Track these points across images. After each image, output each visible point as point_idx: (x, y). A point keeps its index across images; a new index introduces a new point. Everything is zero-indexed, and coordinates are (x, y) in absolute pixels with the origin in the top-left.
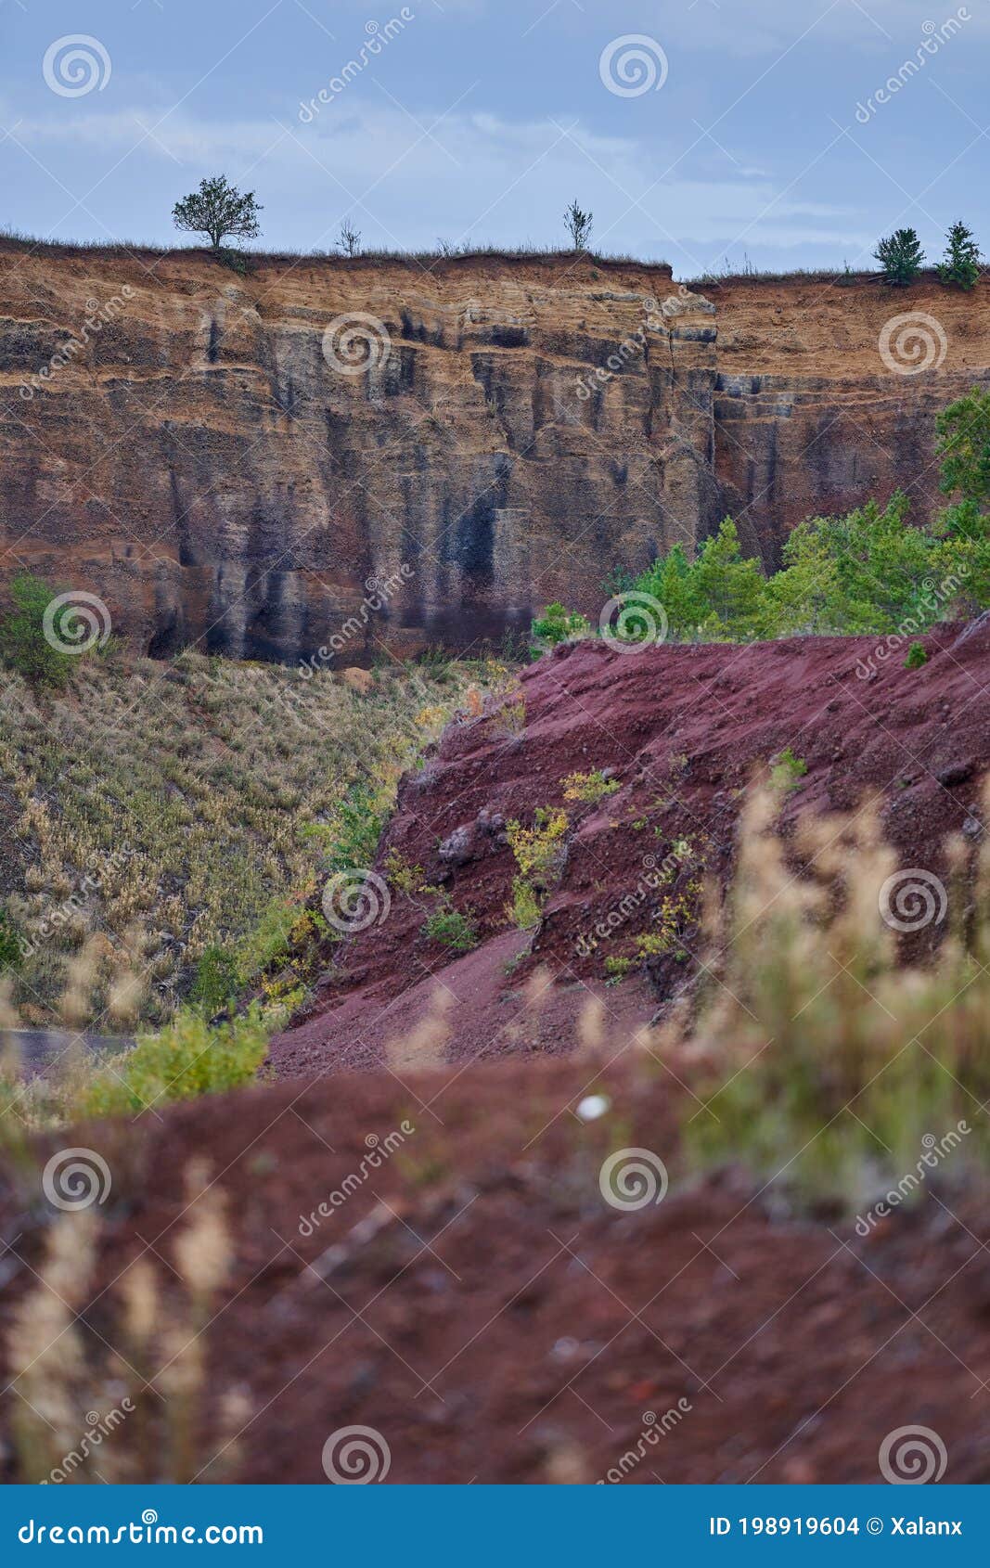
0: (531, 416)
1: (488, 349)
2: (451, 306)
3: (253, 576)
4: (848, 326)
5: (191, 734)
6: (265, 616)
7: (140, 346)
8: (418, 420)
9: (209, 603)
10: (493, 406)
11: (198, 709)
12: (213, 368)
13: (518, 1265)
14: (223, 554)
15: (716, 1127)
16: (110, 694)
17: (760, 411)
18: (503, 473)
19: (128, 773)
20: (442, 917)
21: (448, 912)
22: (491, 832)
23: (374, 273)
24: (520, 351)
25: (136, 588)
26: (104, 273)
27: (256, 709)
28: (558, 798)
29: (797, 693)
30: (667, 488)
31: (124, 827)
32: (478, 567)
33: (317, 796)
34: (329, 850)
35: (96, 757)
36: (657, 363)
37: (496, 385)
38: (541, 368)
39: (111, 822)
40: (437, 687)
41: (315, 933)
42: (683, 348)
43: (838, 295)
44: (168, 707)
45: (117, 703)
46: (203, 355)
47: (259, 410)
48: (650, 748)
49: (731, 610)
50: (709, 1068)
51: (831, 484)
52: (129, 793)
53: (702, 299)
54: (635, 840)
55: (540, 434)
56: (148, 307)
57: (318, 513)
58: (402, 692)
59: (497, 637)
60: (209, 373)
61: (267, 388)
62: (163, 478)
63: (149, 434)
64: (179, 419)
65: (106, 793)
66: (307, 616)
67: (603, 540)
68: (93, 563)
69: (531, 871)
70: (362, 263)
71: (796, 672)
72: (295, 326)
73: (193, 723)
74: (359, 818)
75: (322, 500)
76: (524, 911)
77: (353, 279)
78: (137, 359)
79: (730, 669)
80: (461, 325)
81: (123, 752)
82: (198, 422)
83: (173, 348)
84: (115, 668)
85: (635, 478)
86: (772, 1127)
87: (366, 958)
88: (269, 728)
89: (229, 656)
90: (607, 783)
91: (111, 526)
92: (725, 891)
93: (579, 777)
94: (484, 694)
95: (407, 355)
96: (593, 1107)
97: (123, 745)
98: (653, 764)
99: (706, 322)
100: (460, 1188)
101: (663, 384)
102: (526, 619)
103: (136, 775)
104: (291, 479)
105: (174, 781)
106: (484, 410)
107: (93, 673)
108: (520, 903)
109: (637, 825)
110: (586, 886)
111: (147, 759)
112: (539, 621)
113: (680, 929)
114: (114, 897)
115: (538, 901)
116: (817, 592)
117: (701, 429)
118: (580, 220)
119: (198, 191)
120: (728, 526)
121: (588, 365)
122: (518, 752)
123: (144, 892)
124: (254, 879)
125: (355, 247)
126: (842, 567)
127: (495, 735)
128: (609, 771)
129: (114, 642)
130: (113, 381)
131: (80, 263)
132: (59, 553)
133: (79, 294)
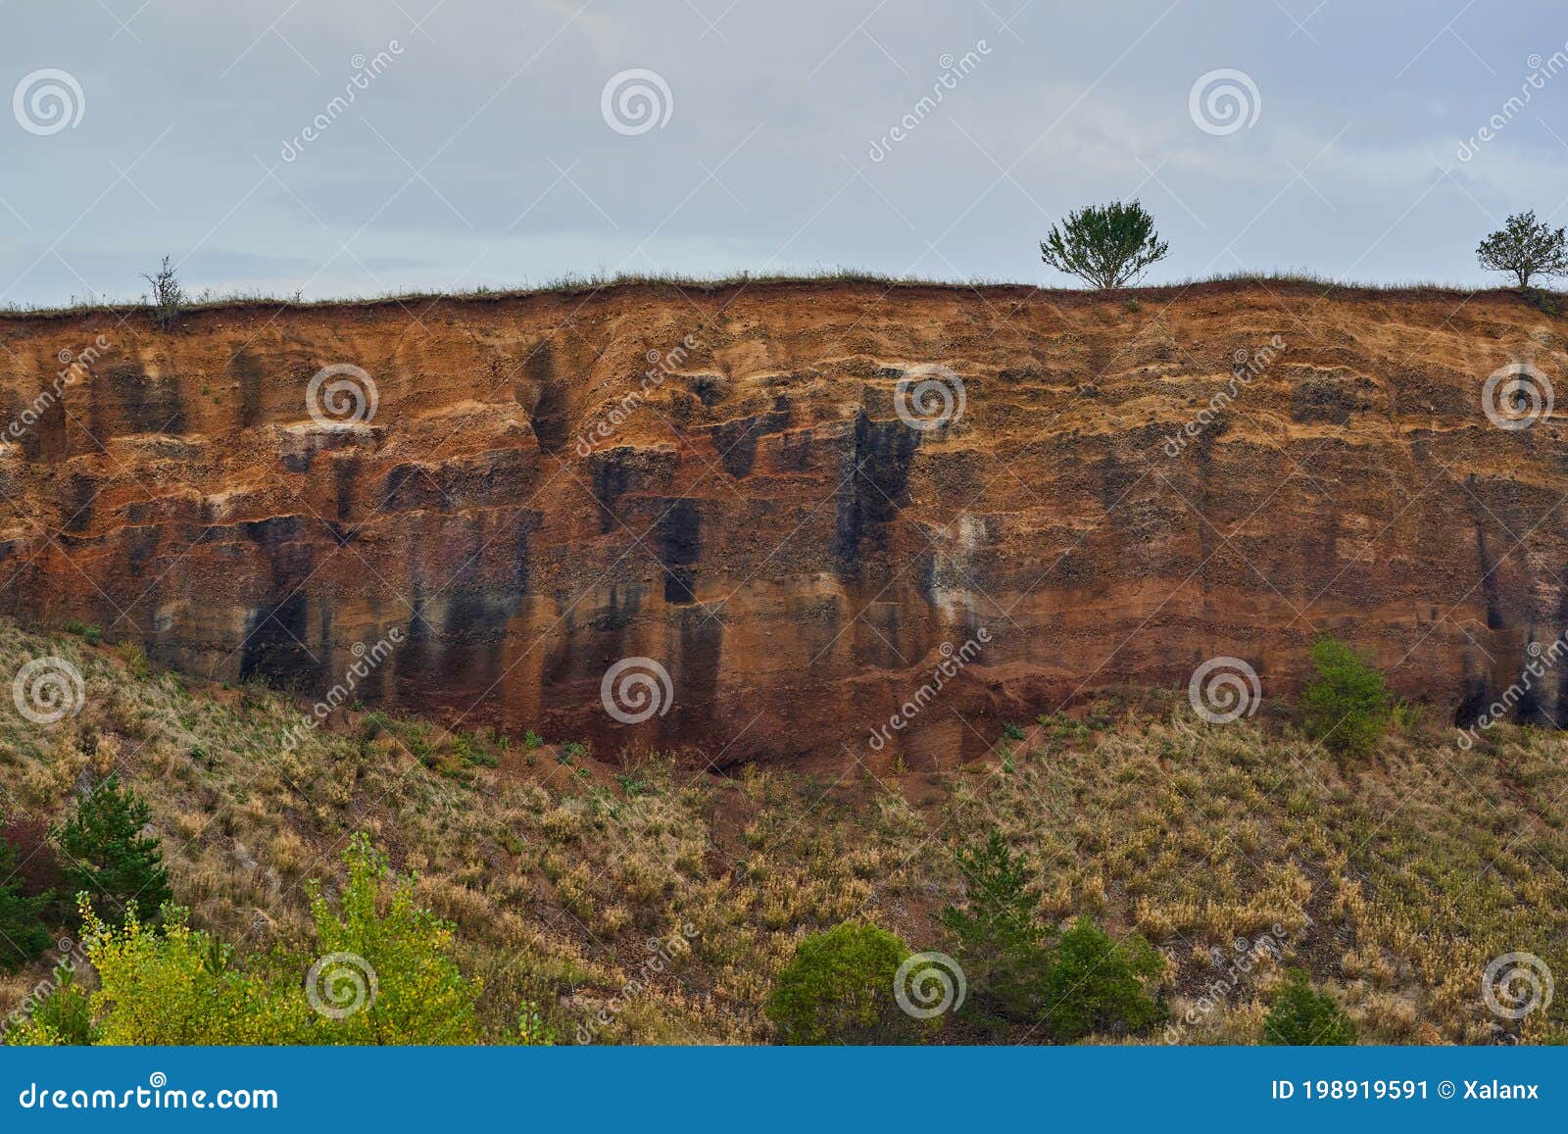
5: (1506, 808)
7: (1445, 393)
9: (1520, 668)
11: (1511, 782)
14: (1534, 616)
16: (1417, 766)
19: (1441, 851)
25: (1441, 653)
26: (1407, 317)
31: (1442, 908)
35: (1408, 833)
39: (1429, 903)
44: (1480, 779)
45: (1426, 776)
52: (1445, 873)
56: (1454, 352)
62: (1469, 536)
63: (1453, 489)
64: (1485, 472)
65: (1421, 872)
68: (1396, 626)
73: (1507, 797)
78: (1441, 408)
81: (1434, 828)
82: (1506, 475)
83: (1480, 395)
84: (1423, 738)
91: (1415, 587)
97: (1435, 821)
103: (1451, 853)
105: (1490, 859)
107: (1399, 743)
111: (1460, 837)
114: (1436, 985)
119: (1503, 228)
123: (1469, 980)
129: (1419, 710)
130: (1416, 432)
131: (1381, 307)
132: (1359, 616)
133: (1381, 339)
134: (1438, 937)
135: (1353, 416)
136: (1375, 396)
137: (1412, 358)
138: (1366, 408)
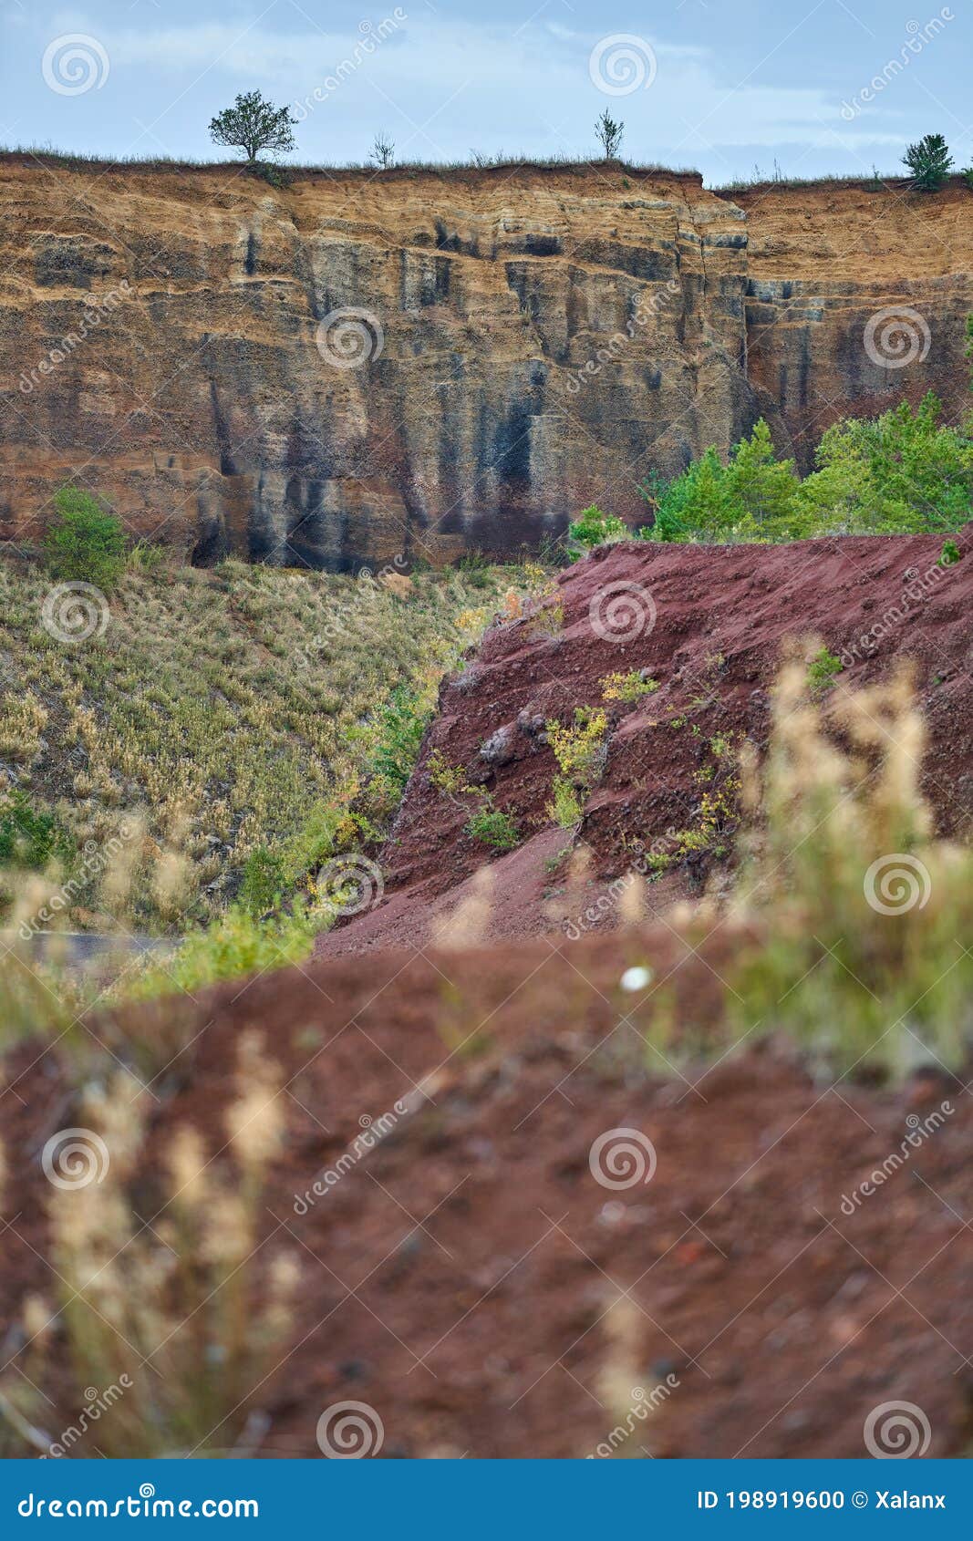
0: (565, 323)
1: (522, 258)
2: (485, 216)
3: (293, 486)
4: (878, 232)
5: (234, 640)
6: (306, 524)
7: (179, 259)
8: (453, 328)
9: (251, 512)
10: (528, 314)
11: (241, 616)
12: (252, 280)
13: (563, 1133)
14: (263, 462)
15: (759, 997)
16: (154, 603)
17: (791, 316)
18: (539, 380)
19: (173, 680)
20: (484, 816)
21: (490, 811)
22: (532, 732)
23: (408, 185)
24: (553, 259)
25: (178, 498)
26: (144, 188)
27: (298, 616)
28: (596, 698)
29: (830, 592)
30: (701, 394)
31: (170, 732)
32: (516, 473)
33: (359, 700)
34: (372, 752)
35: (144, 664)
36: (689, 270)
37: (531, 295)
38: (574, 276)
39: (157, 728)
40: (476, 591)
41: (359, 834)
42: (714, 254)
43: (867, 199)
44: (212, 614)
45: (161, 611)
46: (241, 268)
47: (297, 321)
48: (687, 647)
49: (765, 511)
50: (751, 938)
51: (863, 387)
52: (175, 700)
53: (733, 206)
54: (674, 738)
55: (574, 341)
56: (188, 222)
57: (356, 422)
58: (442, 597)
59: (535, 541)
60: (247, 285)
61: (304, 299)
62: (204, 390)
63: (190, 347)
64: (218, 332)
65: (152, 699)
66: (347, 524)
67: (638, 444)
68: (136, 473)
69: (572, 770)
70: (396, 175)
71: (831, 572)
72: (331, 238)
73: (237, 630)
74: (401, 721)
75: (360, 409)
76: (565, 809)
77: (387, 190)
78: (176, 273)
79: (766, 569)
80: (495, 234)
81: (168, 659)
82: (238, 334)
83: (212, 261)
84: (160, 576)
85: (669, 382)
86: (815, 996)
87: (410, 858)
88: (311, 634)
89: (270, 563)
90: (645, 682)
91: (153, 437)
92: (763, 787)
93: (618, 677)
94: (523, 597)
95: (442, 265)
96: (636, 978)
97: (168, 652)
98: (690, 663)
99: (737, 229)
100: (505, 1059)
101: (695, 290)
102: (563, 523)
103: (182, 682)
104: (328, 390)
105: (218, 687)
106: (519, 317)
107: (137, 581)
108: (561, 802)
109: (676, 724)
110: (626, 784)
111: (192, 666)
112: (576, 524)
113: (720, 825)
114: (161, 802)
115: (578, 800)
116: (850, 492)
117: (735, 335)
118: (611, 129)
119: (233, 106)
120: (761, 428)
121: (621, 273)
122: (557, 654)
123: (191, 797)
124: (298, 782)
125: (389, 159)
126: (875, 467)
127: (533, 638)
128: (647, 671)
129: (157, 552)
130: (153, 294)
131: (119, 179)
132: (102, 464)
133: (118, 208)
134: (164, 759)
135: (95, 280)
136: (114, 261)
137: (149, 227)
138: (105, 272)
